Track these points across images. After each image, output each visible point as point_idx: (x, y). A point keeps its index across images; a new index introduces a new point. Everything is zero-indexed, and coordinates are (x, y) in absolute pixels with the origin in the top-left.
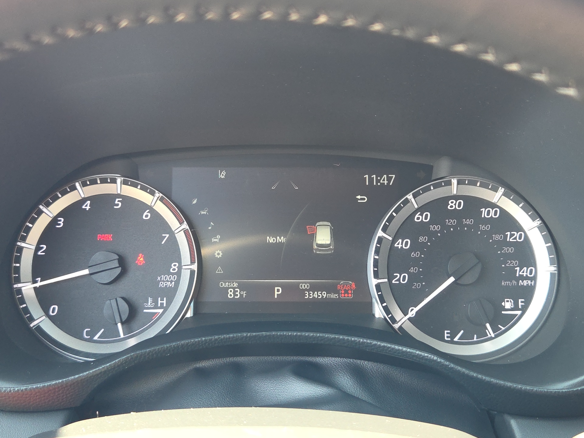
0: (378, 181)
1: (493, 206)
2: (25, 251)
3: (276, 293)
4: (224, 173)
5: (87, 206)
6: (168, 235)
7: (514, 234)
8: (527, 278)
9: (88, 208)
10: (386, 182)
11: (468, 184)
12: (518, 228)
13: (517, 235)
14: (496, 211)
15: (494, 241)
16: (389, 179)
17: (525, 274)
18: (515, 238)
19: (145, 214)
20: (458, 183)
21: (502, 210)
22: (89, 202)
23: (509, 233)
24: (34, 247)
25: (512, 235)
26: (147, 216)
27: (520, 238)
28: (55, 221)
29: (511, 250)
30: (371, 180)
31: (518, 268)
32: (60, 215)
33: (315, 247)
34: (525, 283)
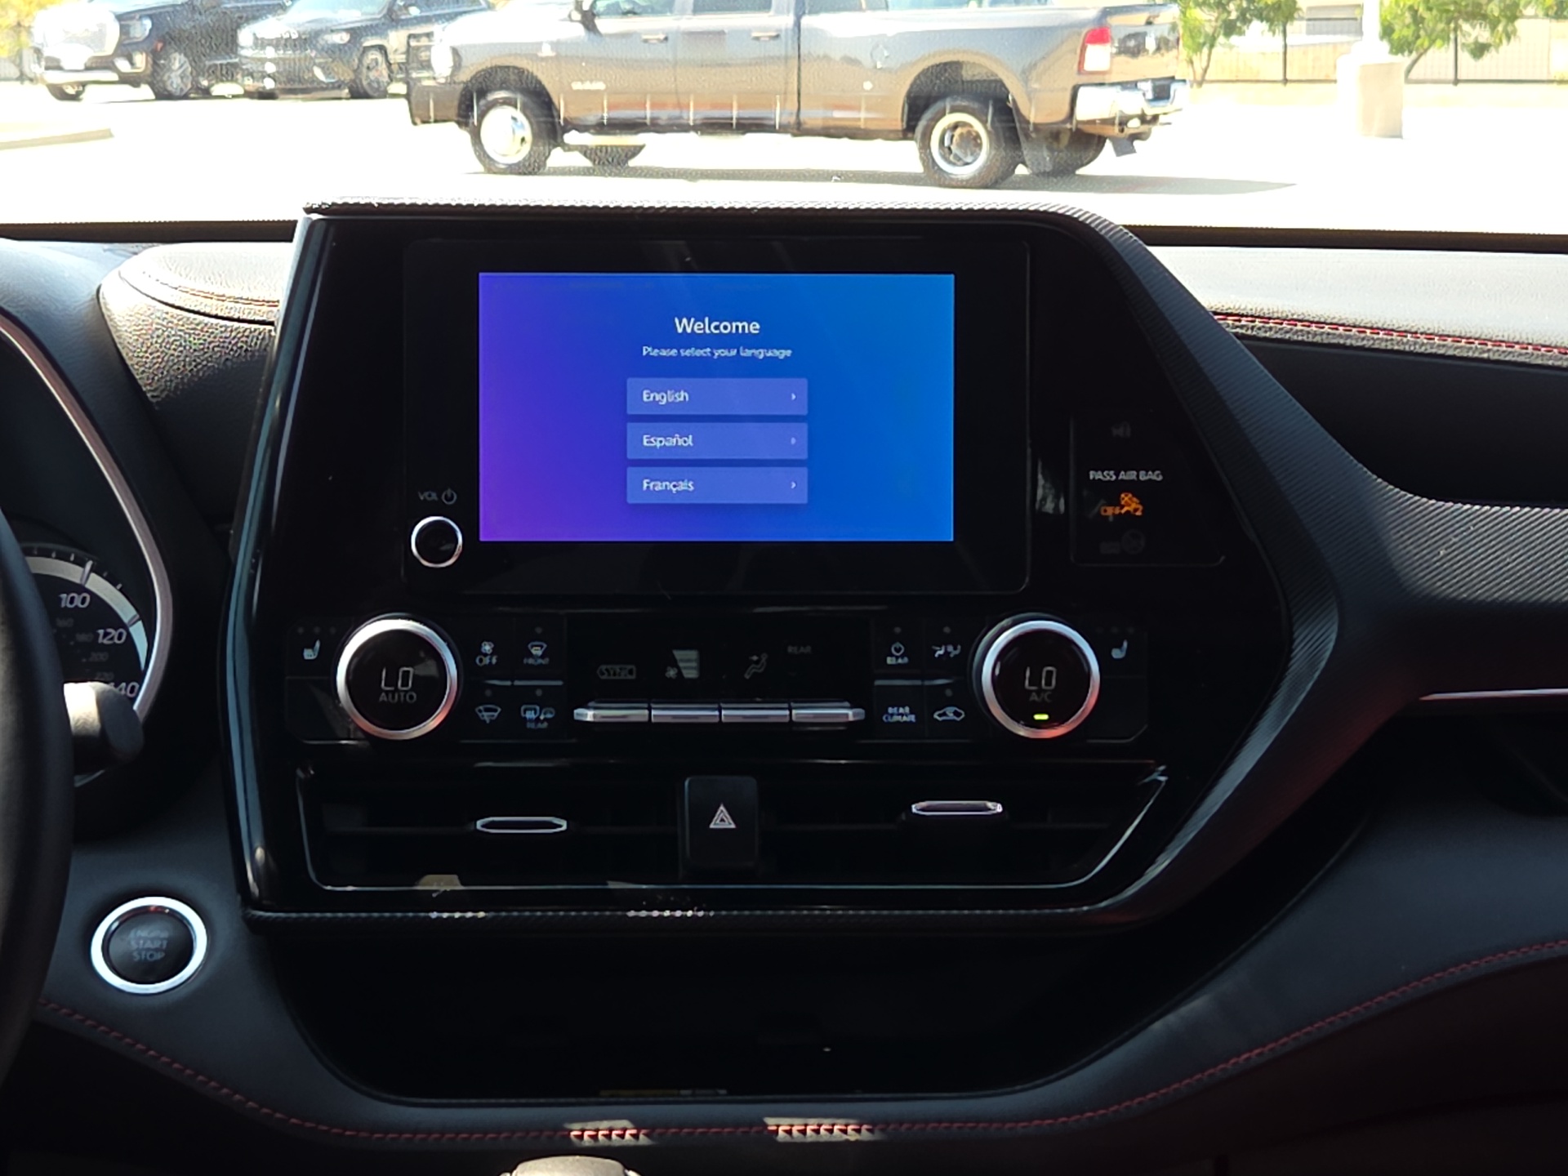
1: (80, 589)
7: (109, 633)
11: (39, 555)
12: (117, 622)
13: (114, 633)
14: (84, 599)
15: (78, 643)
18: (112, 639)
21: (93, 595)
23: (101, 632)
25: (106, 634)
27: (119, 638)
29: (102, 657)
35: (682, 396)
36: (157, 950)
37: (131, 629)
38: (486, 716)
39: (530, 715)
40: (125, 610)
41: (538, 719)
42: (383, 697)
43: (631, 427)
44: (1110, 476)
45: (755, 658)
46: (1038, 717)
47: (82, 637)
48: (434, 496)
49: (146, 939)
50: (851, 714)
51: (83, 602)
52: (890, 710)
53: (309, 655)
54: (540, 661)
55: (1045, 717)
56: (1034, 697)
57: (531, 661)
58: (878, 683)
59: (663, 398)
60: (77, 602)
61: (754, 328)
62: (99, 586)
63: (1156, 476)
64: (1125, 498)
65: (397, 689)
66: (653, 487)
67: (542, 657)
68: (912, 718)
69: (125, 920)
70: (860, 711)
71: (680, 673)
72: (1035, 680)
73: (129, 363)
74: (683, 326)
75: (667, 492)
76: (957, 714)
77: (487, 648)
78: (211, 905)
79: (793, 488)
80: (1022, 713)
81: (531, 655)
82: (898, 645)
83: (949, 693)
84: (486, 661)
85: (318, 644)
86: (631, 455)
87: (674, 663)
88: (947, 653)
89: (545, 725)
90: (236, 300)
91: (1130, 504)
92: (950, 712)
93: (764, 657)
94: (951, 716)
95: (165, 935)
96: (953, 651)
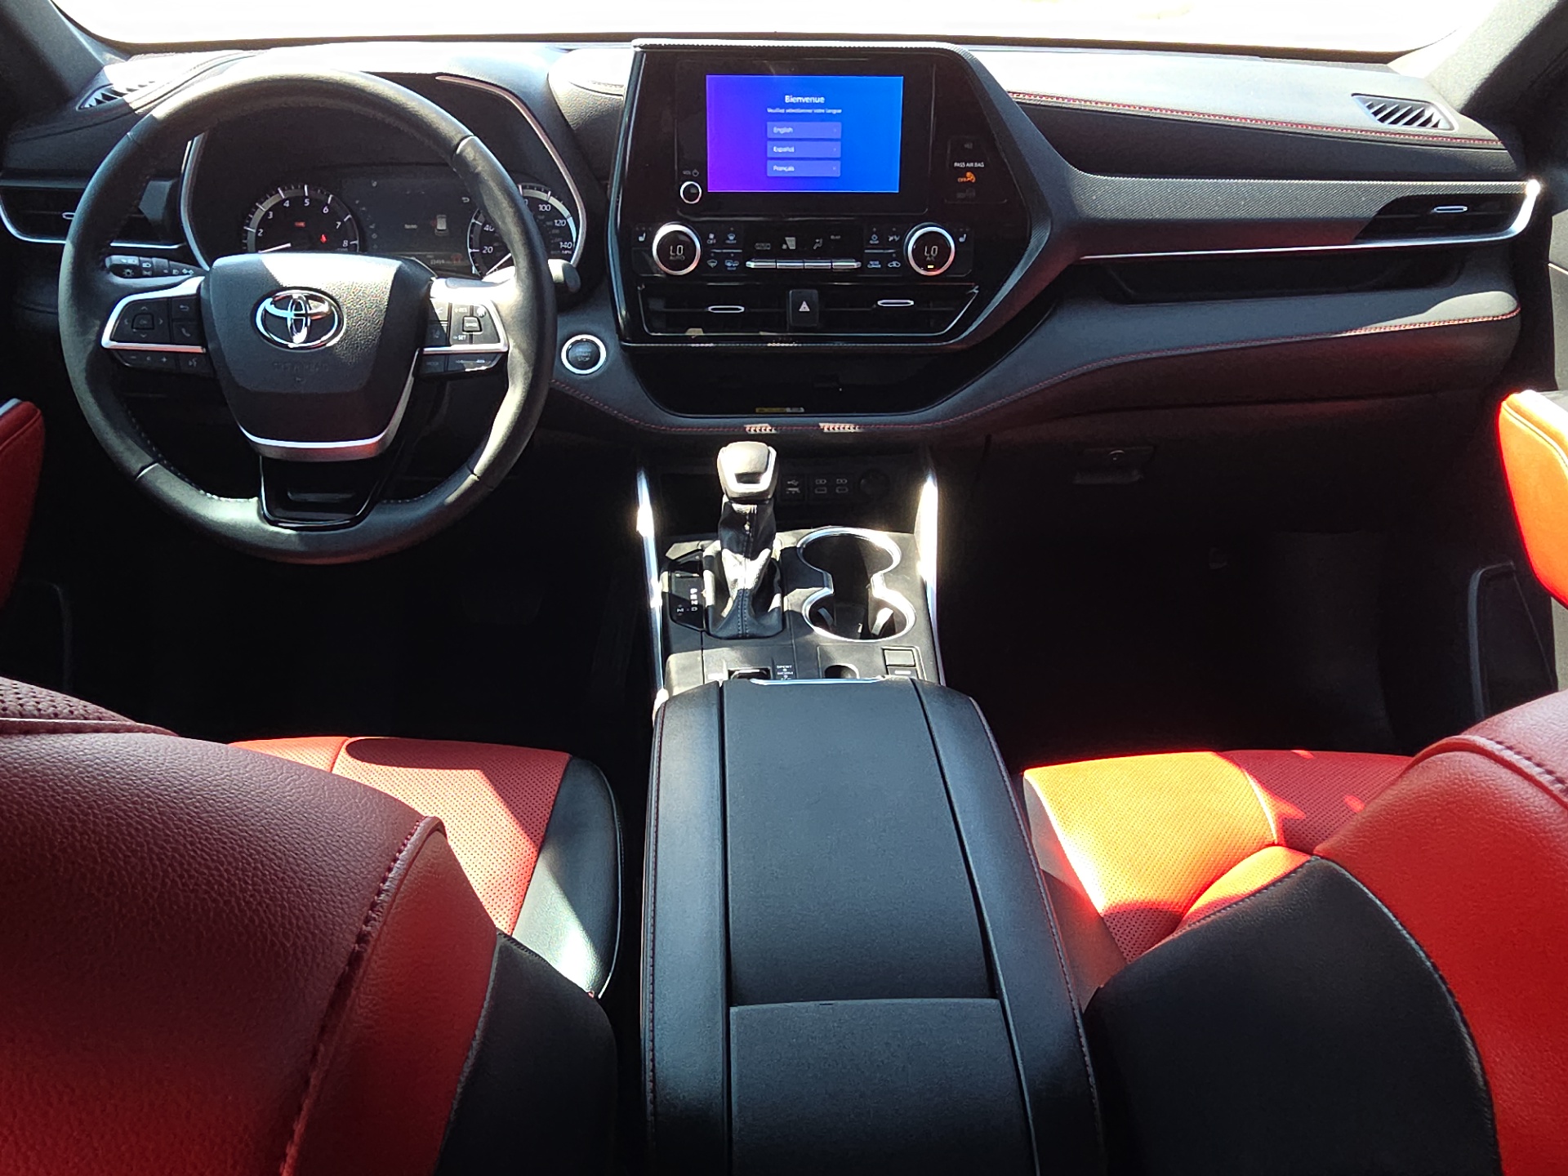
1: (547, 203)
2: (249, 234)
4: (375, 183)
5: (287, 204)
6: (340, 223)
8: (567, 249)
9: (288, 205)
11: (529, 189)
12: (563, 217)
13: (561, 221)
15: (547, 226)
17: (566, 246)
18: (561, 224)
20: (523, 188)
21: (552, 205)
22: (288, 202)
23: (556, 221)
24: (254, 231)
25: (558, 222)
26: (326, 211)
27: (563, 224)
28: (267, 214)
29: (557, 231)
31: (562, 243)
32: (270, 210)
33: (436, 231)
34: (566, 252)
35: (790, 130)
36: (587, 357)
37: (568, 220)
38: (712, 265)
39: (729, 264)
40: (565, 212)
41: (732, 266)
42: (671, 258)
43: (769, 144)
44: (962, 165)
45: (817, 241)
46: (929, 267)
47: (548, 223)
48: (690, 173)
49: (582, 351)
50: (855, 265)
51: (548, 208)
52: (871, 263)
53: (641, 239)
54: (733, 242)
55: (932, 267)
56: (928, 258)
57: (728, 242)
58: (866, 251)
59: (783, 131)
60: (546, 209)
61: (821, 100)
62: (554, 201)
63: (981, 165)
64: (968, 174)
65: (676, 255)
66: (778, 169)
67: (734, 239)
68: (879, 266)
69: (573, 344)
70: (859, 263)
71: (788, 247)
72: (929, 252)
73: (563, 112)
74: (788, 99)
75: (783, 171)
76: (897, 265)
77: (712, 236)
78: (608, 341)
79: (834, 170)
80: (922, 263)
81: (728, 239)
82: (874, 235)
83: (894, 255)
84: (711, 242)
85: (644, 235)
86: (769, 155)
87: (786, 244)
88: (894, 239)
89: (735, 269)
90: (605, 84)
91: (970, 176)
92: (894, 264)
93: (821, 241)
94: (895, 265)
95: (590, 350)
96: (897, 239)
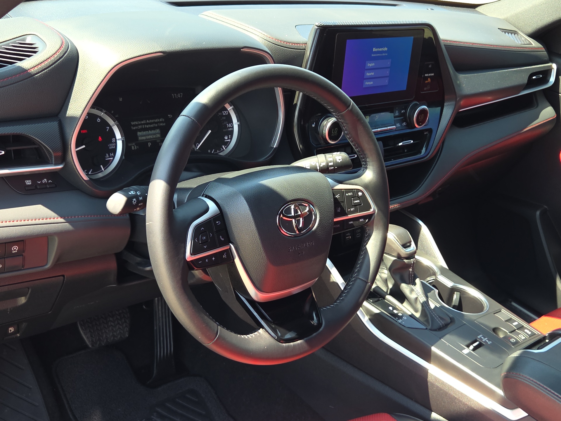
0: (177, 96)
3: (149, 145)
4: (121, 99)
6: (108, 128)
10: (180, 96)
15: (219, 115)
16: (181, 95)
17: (230, 126)
19: (98, 119)
25: (224, 112)
26: (99, 120)
27: (227, 113)
29: (224, 118)
30: (174, 96)
31: (227, 124)
34: (230, 129)
35: (374, 64)
42: (332, 135)
43: (365, 71)
44: (427, 75)
52: (397, 124)
53: (313, 126)
56: (420, 120)
59: (371, 65)
61: (386, 49)
63: (433, 74)
64: (429, 79)
65: (335, 133)
68: (400, 125)
72: (421, 117)
74: (374, 50)
75: (369, 84)
79: (386, 82)
80: (418, 123)
82: (397, 112)
83: (404, 119)
85: (315, 123)
86: (365, 77)
92: (404, 123)
93: (378, 116)
96: (404, 111)
